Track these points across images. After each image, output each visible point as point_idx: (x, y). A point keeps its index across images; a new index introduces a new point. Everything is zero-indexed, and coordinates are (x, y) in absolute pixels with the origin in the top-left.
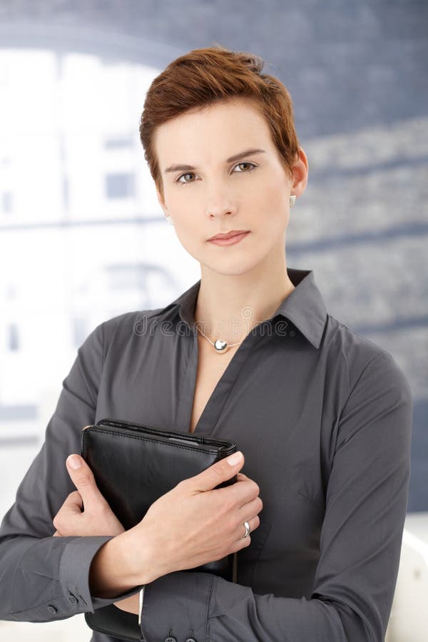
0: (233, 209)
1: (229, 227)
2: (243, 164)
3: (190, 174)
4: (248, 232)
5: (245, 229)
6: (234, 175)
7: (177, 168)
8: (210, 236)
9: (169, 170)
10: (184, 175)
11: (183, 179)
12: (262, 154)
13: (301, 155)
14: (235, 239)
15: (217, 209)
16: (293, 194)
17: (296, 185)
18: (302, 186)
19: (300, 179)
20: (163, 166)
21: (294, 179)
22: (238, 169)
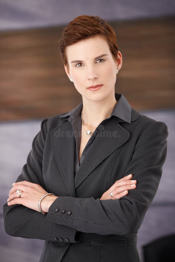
0: (96, 77)
1: (95, 84)
2: (100, 59)
3: (80, 64)
4: (102, 85)
6: (97, 64)
7: (76, 61)
8: (89, 86)
9: (72, 62)
10: (78, 64)
11: (77, 66)
12: (107, 56)
13: (119, 54)
14: (98, 88)
15: (91, 77)
16: (117, 69)
17: (118, 66)
18: (120, 66)
19: (119, 63)
20: (70, 61)
21: (117, 64)
22: (98, 61)
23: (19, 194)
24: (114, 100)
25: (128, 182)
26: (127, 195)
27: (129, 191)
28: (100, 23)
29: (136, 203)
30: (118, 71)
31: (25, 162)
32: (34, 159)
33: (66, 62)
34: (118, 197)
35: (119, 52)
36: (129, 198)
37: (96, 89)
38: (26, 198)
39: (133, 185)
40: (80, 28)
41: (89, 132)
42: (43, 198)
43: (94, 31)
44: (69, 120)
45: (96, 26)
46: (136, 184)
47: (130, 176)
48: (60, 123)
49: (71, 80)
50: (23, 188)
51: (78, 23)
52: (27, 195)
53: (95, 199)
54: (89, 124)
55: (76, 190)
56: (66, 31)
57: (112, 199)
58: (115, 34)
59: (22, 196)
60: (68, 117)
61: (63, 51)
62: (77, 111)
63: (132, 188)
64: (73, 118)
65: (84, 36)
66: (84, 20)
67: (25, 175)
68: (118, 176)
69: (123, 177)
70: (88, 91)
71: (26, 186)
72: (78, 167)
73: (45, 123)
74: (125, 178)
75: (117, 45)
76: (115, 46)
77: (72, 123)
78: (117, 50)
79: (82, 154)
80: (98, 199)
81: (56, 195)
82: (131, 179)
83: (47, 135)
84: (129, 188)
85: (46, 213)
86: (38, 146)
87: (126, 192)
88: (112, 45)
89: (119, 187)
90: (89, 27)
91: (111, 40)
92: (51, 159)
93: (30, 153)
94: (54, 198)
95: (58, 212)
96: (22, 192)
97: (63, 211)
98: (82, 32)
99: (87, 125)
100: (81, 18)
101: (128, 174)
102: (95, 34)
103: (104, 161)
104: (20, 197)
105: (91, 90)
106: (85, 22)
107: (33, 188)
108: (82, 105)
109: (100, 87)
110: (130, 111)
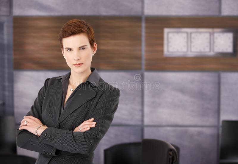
0: (79, 58)
1: (78, 63)
2: (83, 48)
3: (70, 49)
4: (82, 64)
5: (82, 63)
6: (80, 50)
7: (68, 48)
8: (74, 64)
9: (66, 48)
10: (69, 49)
11: (69, 50)
12: (87, 46)
13: (95, 44)
14: (80, 65)
15: (76, 59)
16: (93, 53)
17: (94, 52)
18: (95, 52)
19: (95, 50)
20: (64, 47)
21: (93, 50)
22: (81, 49)
23: (26, 123)
24: (90, 72)
25: (91, 123)
26: (89, 130)
27: (91, 128)
28: (85, 25)
29: (93, 136)
30: (93, 54)
31: (33, 104)
32: (38, 103)
33: (62, 47)
34: (84, 131)
35: (95, 43)
36: (90, 132)
37: (79, 66)
38: (29, 126)
39: (94, 124)
40: (71, 28)
41: (72, 90)
42: (39, 127)
43: (80, 31)
44: (61, 81)
45: (81, 28)
46: (96, 125)
47: (93, 119)
48: (56, 82)
49: (65, 57)
50: (29, 120)
51: (71, 25)
52: (30, 124)
53: (70, 131)
54: (73, 85)
55: (59, 124)
56: (63, 29)
57: (80, 131)
58: (93, 32)
59: (27, 125)
60: (61, 79)
61: (61, 40)
62: (67, 75)
63: (93, 127)
64: (64, 80)
65: (74, 33)
66: (75, 23)
67: (31, 112)
68: (85, 119)
69: (88, 119)
70: (74, 66)
71: (31, 119)
72: (62, 110)
73: (47, 81)
74: (90, 120)
75: (94, 39)
76: (92, 40)
77: (63, 83)
78: (94, 42)
79: (66, 103)
80: (72, 131)
81: (47, 126)
82: (93, 121)
83: (47, 89)
84: (91, 126)
85: (39, 136)
86: (41, 95)
87: (89, 128)
88: (91, 39)
89: (85, 125)
90: (77, 28)
91: (90, 36)
92: (47, 104)
93: (36, 99)
94: (46, 128)
95: (46, 136)
96: (28, 122)
97: (49, 136)
98: (72, 31)
99: (72, 85)
100: (74, 21)
101: (91, 118)
102: (80, 32)
103: (78, 108)
104: (26, 125)
105: (76, 66)
106: (75, 24)
107: (35, 120)
108: (71, 72)
109: (81, 65)
110: (99, 79)
